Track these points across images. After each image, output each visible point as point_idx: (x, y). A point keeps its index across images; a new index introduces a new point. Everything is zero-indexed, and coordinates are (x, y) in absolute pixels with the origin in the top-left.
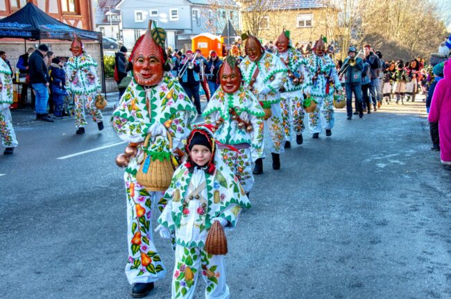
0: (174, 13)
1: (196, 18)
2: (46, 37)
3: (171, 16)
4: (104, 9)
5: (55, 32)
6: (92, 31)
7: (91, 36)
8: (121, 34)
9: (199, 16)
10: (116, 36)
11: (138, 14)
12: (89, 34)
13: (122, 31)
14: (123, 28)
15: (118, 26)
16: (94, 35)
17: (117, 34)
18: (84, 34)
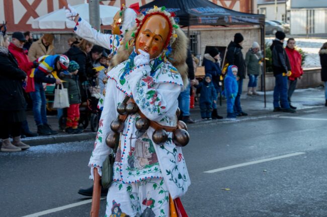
2: (196, 22)
5: (207, 17)
6: (252, 14)
7: (250, 20)
8: (288, 16)
10: (281, 18)
12: (249, 18)
13: (289, 11)
14: (292, 8)
15: (284, 5)
16: (255, 19)
17: (283, 16)
18: (243, 17)
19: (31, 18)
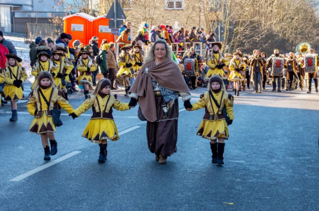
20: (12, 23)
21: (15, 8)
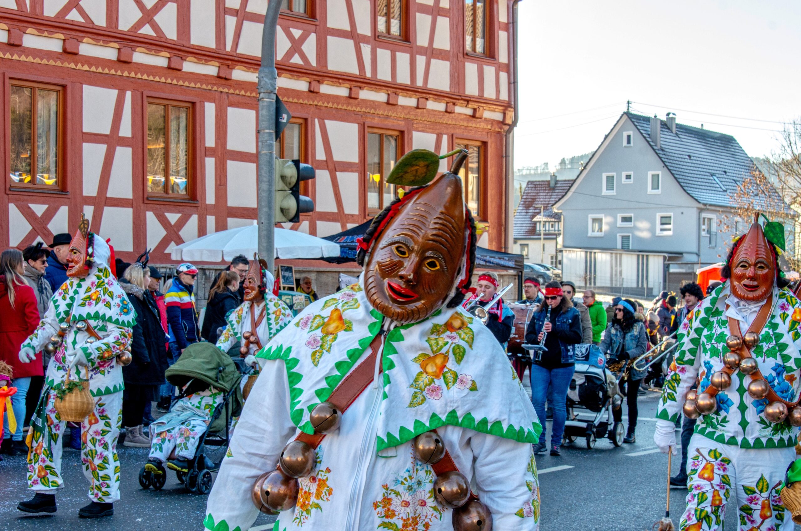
0: (664, 221)
1: (709, 232)
3: (658, 227)
4: (531, 210)
6: (506, 253)
7: (502, 262)
8: (559, 258)
9: (714, 228)
10: (550, 260)
11: (594, 220)
12: (500, 258)
13: (561, 251)
14: (564, 246)
15: (554, 241)
16: (509, 260)
17: (552, 258)
18: (491, 257)
19: (173, 243)
20: (665, 281)
21: (670, 259)
